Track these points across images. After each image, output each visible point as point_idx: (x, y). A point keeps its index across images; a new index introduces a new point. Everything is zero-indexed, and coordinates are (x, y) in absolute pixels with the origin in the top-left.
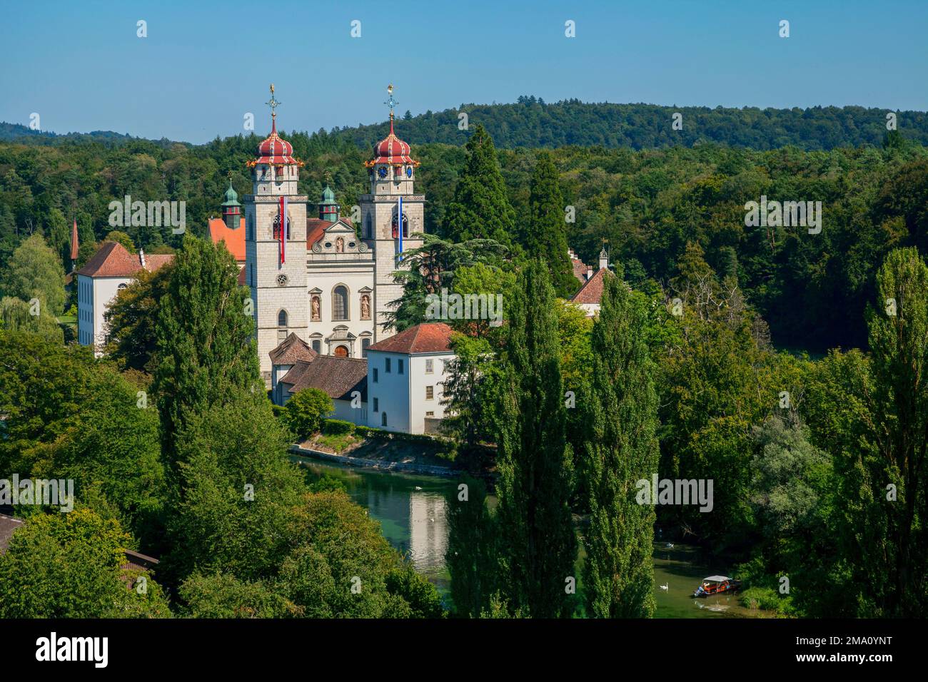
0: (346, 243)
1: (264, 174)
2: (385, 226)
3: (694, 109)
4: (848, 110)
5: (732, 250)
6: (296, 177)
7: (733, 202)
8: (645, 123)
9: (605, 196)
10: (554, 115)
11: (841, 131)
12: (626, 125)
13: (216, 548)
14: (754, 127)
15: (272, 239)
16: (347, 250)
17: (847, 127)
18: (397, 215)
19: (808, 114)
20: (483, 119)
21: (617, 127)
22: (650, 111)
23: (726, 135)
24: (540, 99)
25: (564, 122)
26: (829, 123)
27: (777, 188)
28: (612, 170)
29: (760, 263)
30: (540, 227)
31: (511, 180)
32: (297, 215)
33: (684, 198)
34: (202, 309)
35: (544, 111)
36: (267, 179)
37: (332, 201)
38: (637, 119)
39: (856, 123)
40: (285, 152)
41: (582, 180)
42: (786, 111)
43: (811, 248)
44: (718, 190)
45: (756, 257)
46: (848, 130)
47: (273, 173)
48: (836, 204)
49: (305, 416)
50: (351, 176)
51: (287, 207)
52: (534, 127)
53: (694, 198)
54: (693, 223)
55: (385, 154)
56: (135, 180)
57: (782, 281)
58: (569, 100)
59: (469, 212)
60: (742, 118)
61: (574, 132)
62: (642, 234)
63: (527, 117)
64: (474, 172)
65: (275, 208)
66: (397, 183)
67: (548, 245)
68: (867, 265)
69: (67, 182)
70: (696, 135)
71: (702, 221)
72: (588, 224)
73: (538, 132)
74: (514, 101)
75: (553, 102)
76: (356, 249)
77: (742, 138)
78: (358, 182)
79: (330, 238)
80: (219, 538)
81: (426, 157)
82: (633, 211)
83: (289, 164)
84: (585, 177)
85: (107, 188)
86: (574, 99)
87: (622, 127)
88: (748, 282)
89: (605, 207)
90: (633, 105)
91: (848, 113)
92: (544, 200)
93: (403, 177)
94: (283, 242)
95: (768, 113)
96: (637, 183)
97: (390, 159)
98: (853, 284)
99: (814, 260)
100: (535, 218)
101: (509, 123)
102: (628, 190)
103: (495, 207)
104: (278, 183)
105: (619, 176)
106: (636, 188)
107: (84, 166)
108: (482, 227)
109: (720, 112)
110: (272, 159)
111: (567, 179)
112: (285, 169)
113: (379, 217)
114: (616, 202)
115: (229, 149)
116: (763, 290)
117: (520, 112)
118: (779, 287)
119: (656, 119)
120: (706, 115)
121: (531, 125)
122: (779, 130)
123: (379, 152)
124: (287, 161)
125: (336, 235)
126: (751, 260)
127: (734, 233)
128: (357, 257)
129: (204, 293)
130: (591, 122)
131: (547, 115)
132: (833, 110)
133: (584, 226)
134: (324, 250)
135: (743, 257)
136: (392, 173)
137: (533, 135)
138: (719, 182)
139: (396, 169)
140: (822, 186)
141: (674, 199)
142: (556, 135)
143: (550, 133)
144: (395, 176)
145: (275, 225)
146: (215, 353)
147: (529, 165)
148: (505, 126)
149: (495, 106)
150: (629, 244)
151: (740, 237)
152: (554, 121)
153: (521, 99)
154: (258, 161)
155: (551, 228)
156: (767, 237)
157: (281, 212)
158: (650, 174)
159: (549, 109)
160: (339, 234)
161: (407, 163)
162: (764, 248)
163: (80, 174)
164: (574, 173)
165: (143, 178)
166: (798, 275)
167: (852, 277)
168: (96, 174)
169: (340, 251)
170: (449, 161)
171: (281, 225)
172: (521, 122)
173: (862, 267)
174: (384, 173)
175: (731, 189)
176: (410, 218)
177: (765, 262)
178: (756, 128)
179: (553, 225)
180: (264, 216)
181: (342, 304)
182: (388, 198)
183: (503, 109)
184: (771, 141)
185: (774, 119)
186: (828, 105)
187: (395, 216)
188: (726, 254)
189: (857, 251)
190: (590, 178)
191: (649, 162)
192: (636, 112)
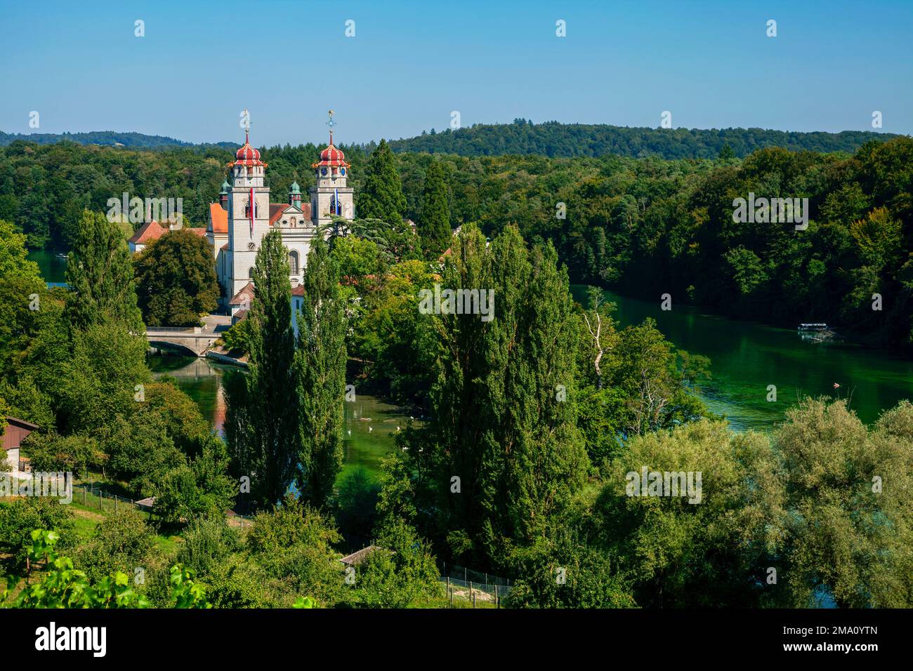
0: (298, 221)
1: (239, 172)
2: (325, 209)
3: (641, 129)
4: (751, 131)
5: (602, 229)
6: (262, 174)
7: (607, 196)
8: (604, 139)
9: (524, 190)
10: (538, 133)
11: (745, 146)
12: (590, 140)
13: (86, 420)
14: (683, 143)
15: (245, 218)
16: (298, 226)
17: (749, 143)
18: (334, 202)
19: (722, 133)
20: (487, 135)
21: (584, 141)
22: (608, 130)
23: (662, 148)
24: (530, 121)
25: (545, 137)
26: (736, 140)
27: (636, 186)
28: (532, 172)
29: (621, 239)
30: (430, 211)
31: (462, 179)
32: (263, 201)
33: (575, 192)
34: (95, 261)
35: (531, 129)
36: (241, 175)
37: (298, 192)
38: (598, 136)
39: (756, 140)
40: (254, 157)
41: (511, 179)
42: (707, 131)
43: (651, 228)
44: (598, 187)
45: (618, 235)
46: (750, 145)
47: (246, 171)
48: (671, 198)
49: (241, 339)
50: (352, 174)
51: (255, 196)
52: (524, 141)
53: (581, 192)
54: (579, 210)
55: (326, 159)
56: (204, 177)
57: (631, 252)
58: (550, 122)
59: (374, 200)
60: (675, 136)
61: (552, 145)
62: (545, 218)
63: (519, 134)
64: (379, 172)
65: (247, 196)
66: (334, 179)
67: (436, 223)
68: (684, 241)
69: (157, 178)
70: (640, 148)
71: (585, 209)
72: (509, 210)
73: (526, 144)
74: (510, 122)
75: (539, 123)
76: (304, 225)
77: (674, 150)
78: (358, 179)
79: (286, 217)
80: (88, 413)
81: (407, 162)
82: (543, 201)
83: (256, 166)
84: (513, 177)
85: (185, 182)
86: (554, 121)
87: (587, 141)
88: (612, 252)
89: (523, 198)
90: (597, 126)
91: (750, 133)
92: (433, 192)
93: (339, 175)
94: (252, 219)
95: (694, 132)
96: (547, 182)
97: (329, 163)
98: (673, 254)
99: (651, 237)
100: (427, 204)
101: (505, 137)
102: (540, 186)
103: (392, 197)
104: (249, 178)
105: (535, 176)
106: (546, 185)
107: (171, 166)
108: (382, 210)
109: (659, 131)
110: (245, 162)
111: (500, 178)
112: (254, 168)
113: (321, 203)
114: (531, 195)
115: (271, 155)
116: (619, 258)
117: (514, 129)
118: (630, 256)
119: (612, 136)
120: (648, 134)
121: (521, 139)
122: (700, 145)
123: (321, 158)
124: (255, 163)
125: (290, 216)
126: (615, 236)
127: (604, 217)
128: (305, 231)
129: (96, 251)
130: (565, 138)
131: (532, 132)
132: (740, 130)
133: (506, 212)
134: (282, 225)
135: (609, 235)
136: (331, 172)
137: (522, 147)
138: (599, 181)
139: (333, 169)
140: (665, 185)
141: (569, 193)
142: (539, 147)
143: (534, 145)
144: (333, 174)
145: (247, 208)
146: (102, 291)
147: (475, 168)
148: (502, 139)
149: (497, 126)
150: (537, 225)
151: (607, 221)
152: (538, 136)
153: (516, 120)
154: (236, 163)
155: (438, 212)
156: (626, 221)
157: (251, 198)
158: (556, 175)
159: (536, 128)
160: (293, 215)
161: (341, 166)
162: (624, 228)
163: (167, 172)
164: (505, 175)
165: (210, 175)
166: (641, 247)
167: (673, 249)
168: (177, 172)
169: (293, 226)
170: (422, 165)
171: (251, 208)
172: (514, 137)
173: (680, 242)
174: (325, 173)
175: (606, 187)
176: (343, 204)
177: (624, 238)
178: (684, 143)
179: (439, 209)
180: (239, 202)
181: (295, 264)
182: (327, 190)
183: (502, 128)
184: (694, 153)
185: (697, 137)
186: (737, 127)
187: (333, 202)
188: (598, 232)
189: (677, 230)
190: (516, 177)
191: (557, 167)
192: (598, 131)
